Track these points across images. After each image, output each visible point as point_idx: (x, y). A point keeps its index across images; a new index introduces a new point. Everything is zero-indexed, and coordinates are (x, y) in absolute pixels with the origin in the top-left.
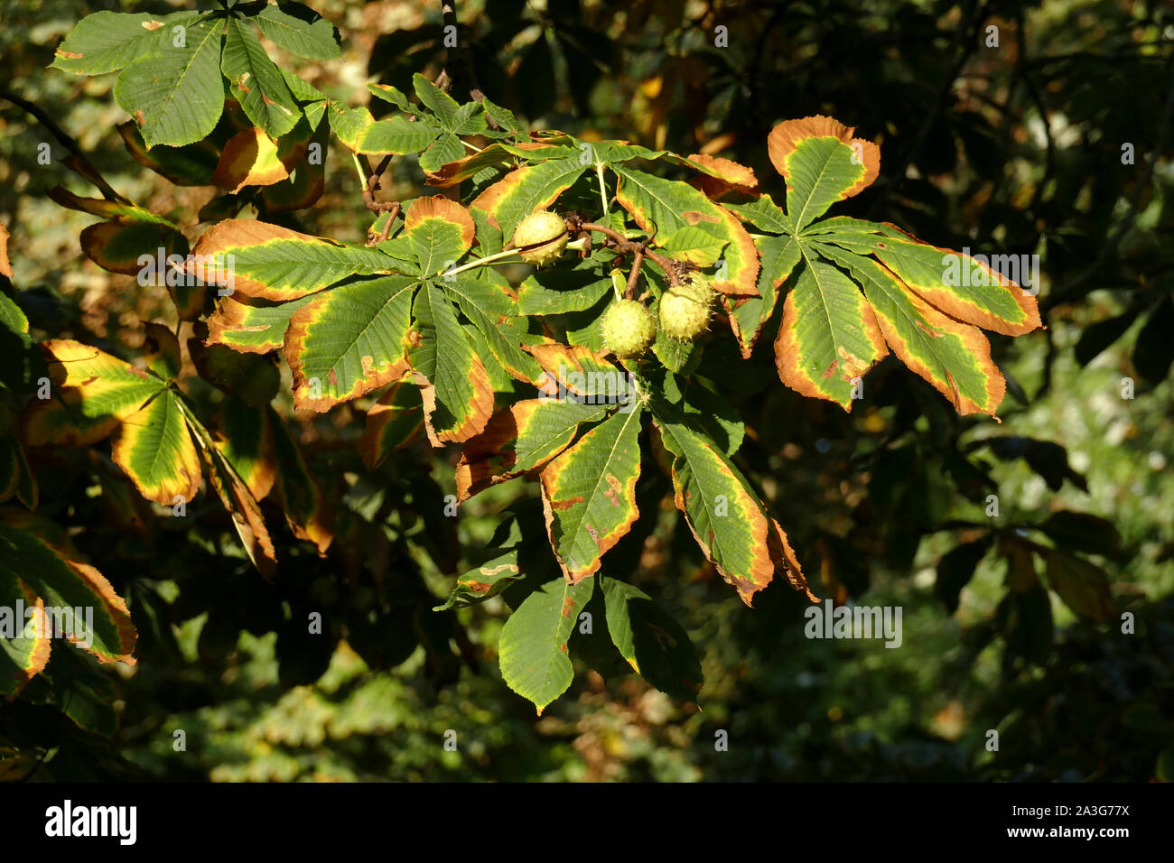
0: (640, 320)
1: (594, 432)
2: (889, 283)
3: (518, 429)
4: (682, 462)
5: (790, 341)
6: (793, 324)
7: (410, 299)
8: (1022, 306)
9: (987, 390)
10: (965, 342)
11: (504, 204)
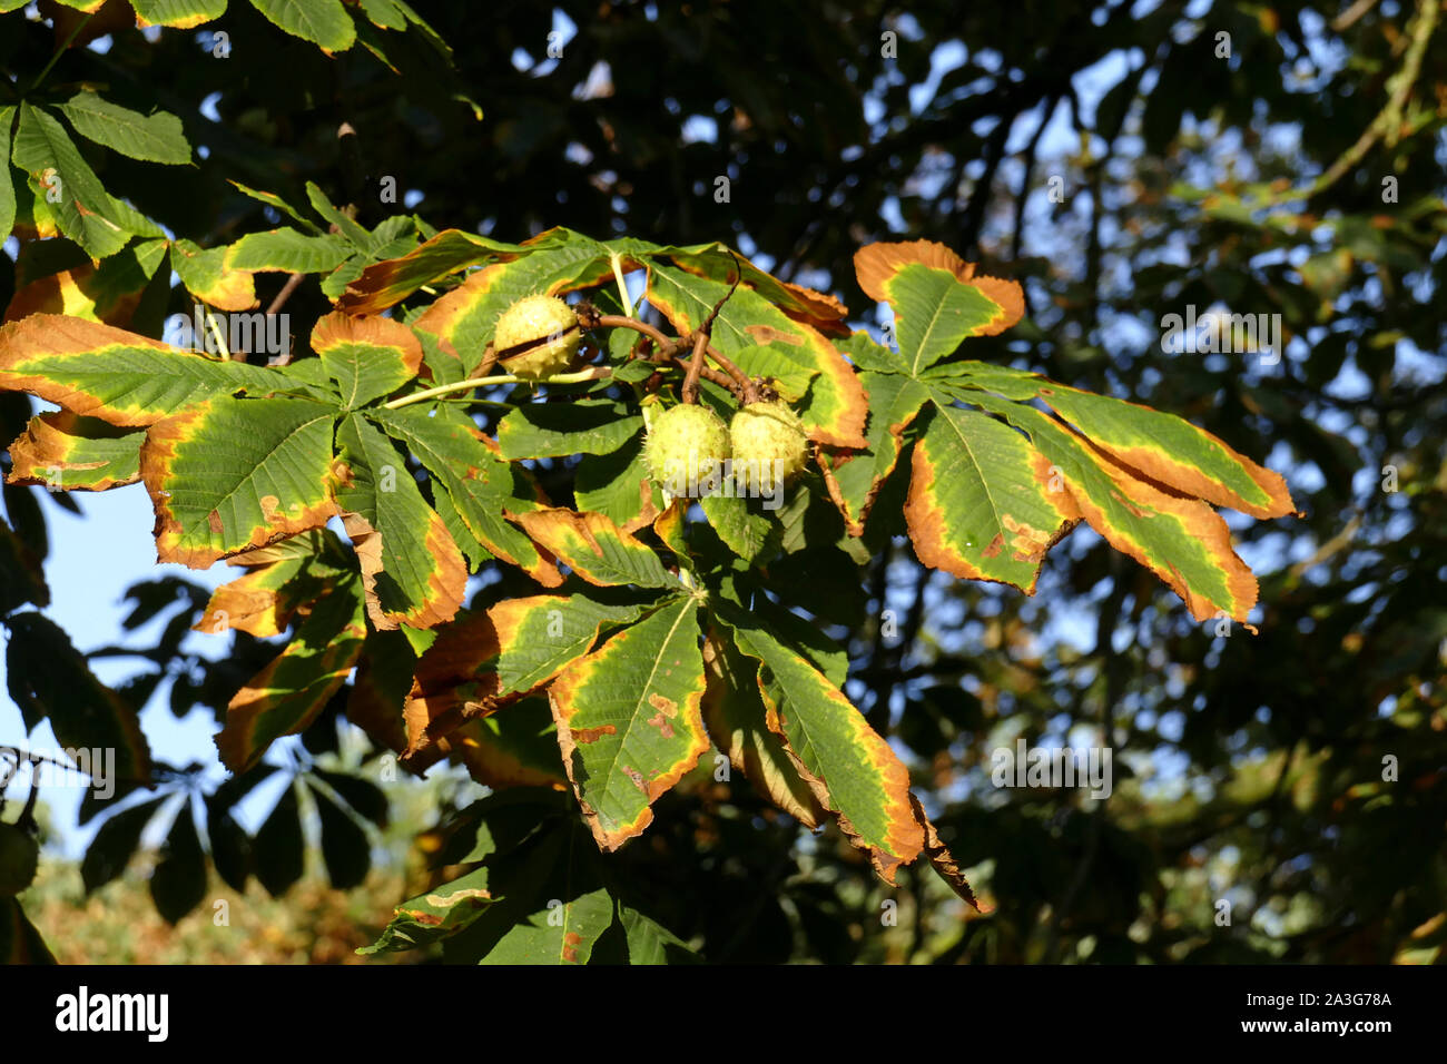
0: (708, 430)
1: (624, 636)
2: (1065, 440)
3: (500, 641)
4: (769, 677)
5: (926, 506)
6: (928, 485)
7: (331, 427)
8: (1264, 487)
9: (1229, 590)
10: (1187, 525)
11: (465, 321)
